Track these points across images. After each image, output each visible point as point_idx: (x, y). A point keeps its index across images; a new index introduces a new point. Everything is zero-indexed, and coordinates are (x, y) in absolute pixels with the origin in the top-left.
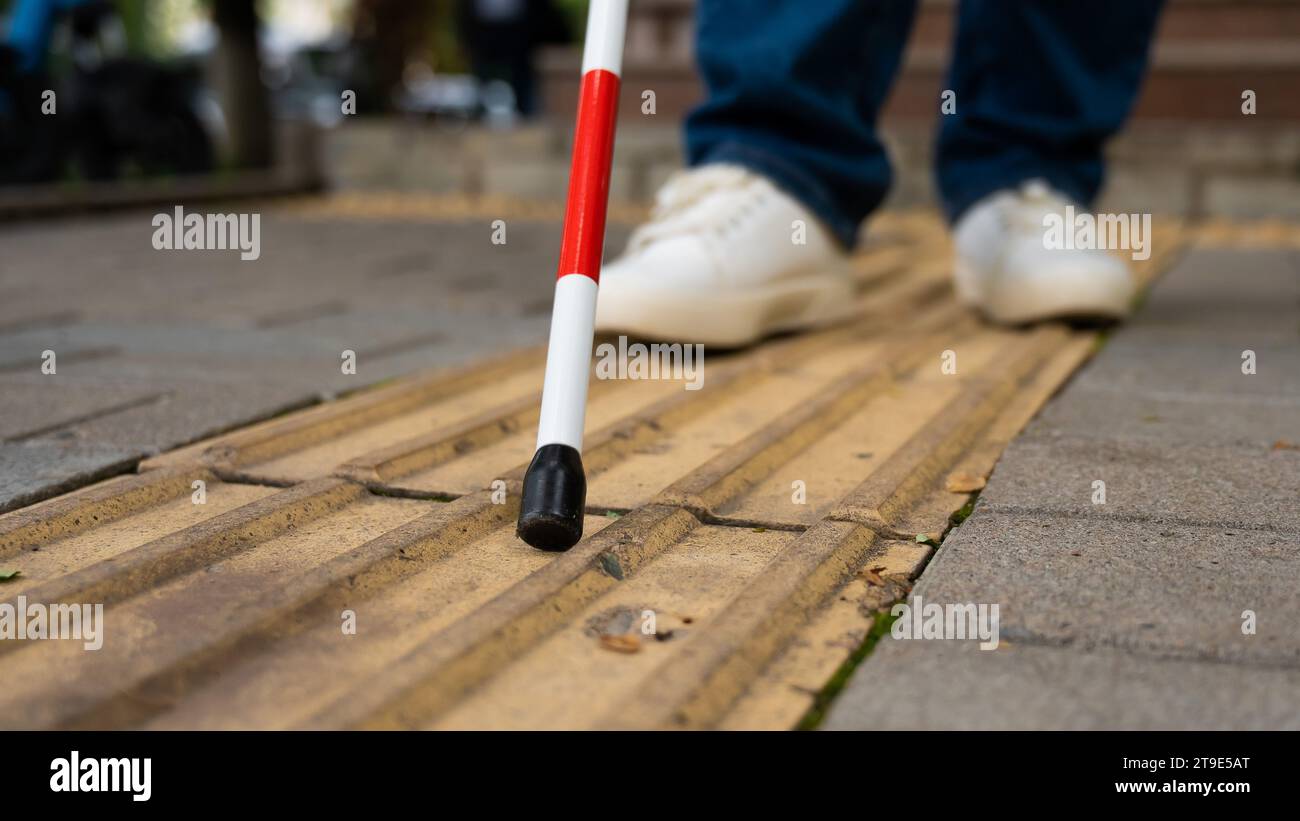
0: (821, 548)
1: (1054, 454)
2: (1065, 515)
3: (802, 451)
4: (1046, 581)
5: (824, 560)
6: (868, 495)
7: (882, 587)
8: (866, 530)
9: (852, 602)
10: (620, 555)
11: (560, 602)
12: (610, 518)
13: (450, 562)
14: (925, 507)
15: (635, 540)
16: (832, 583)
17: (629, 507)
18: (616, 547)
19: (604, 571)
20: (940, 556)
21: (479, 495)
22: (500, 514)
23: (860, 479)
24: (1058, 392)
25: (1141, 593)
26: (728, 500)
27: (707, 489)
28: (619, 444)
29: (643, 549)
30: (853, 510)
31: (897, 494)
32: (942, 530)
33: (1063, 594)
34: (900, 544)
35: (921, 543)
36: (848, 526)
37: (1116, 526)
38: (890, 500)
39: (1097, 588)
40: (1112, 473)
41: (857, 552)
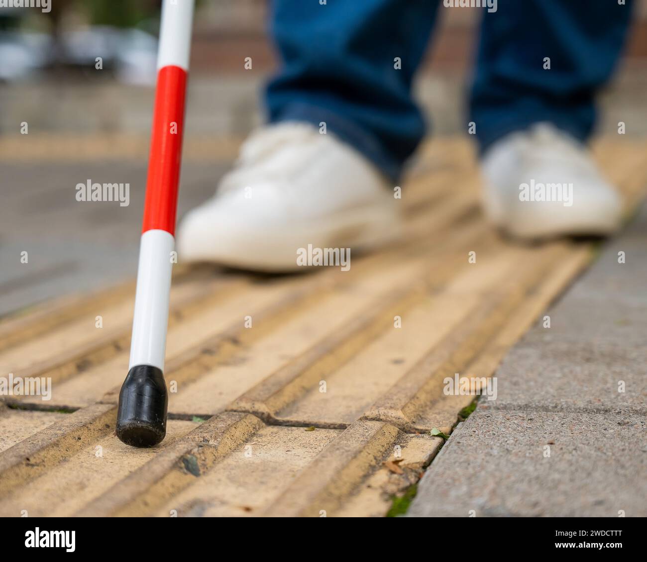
0: (355, 445)
1: (543, 357)
2: (546, 409)
3: (351, 358)
4: (525, 467)
5: (356, 455)
6: (395, 398)
7: (401, 474)
8: (392, 427)
9: (376, 489)
10: (198, 456)
11: (149, 498)
12: (195, 423)
13: (67, 465)
14: (440, 405)
15: (211, 443)
16: (362, 473)
17: (210, 413)
18: (195, 450)
19: (185, 471)
20: (447, 447)
21: (93, 408)
22: (108, 423)
23: (392, 382)
24: (554, 302)
25: (598, 475)
26: (288, 405)
27: (270, 397)
28: (207, 359)
29: (216, 450)
30: (382, 411)
31: (418, 395)
32: (452, 424)
33: (537, 478)
34: (418, 437)
35: (434, 436)
36: (378, 424)
37: (585, 418)
38: (413, 401)
39: (564, 472)
40: (586, 372)
41: (383, 446)
